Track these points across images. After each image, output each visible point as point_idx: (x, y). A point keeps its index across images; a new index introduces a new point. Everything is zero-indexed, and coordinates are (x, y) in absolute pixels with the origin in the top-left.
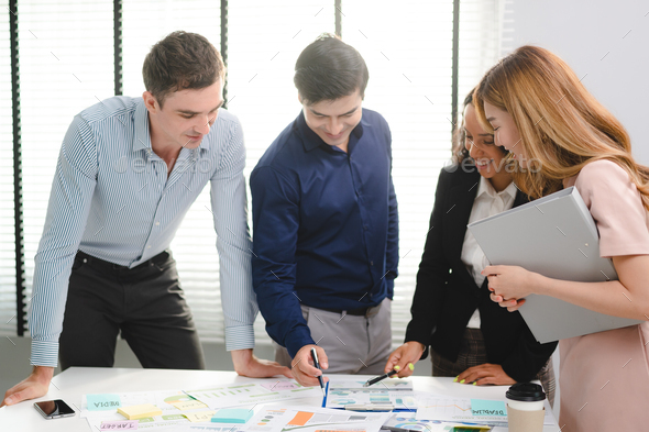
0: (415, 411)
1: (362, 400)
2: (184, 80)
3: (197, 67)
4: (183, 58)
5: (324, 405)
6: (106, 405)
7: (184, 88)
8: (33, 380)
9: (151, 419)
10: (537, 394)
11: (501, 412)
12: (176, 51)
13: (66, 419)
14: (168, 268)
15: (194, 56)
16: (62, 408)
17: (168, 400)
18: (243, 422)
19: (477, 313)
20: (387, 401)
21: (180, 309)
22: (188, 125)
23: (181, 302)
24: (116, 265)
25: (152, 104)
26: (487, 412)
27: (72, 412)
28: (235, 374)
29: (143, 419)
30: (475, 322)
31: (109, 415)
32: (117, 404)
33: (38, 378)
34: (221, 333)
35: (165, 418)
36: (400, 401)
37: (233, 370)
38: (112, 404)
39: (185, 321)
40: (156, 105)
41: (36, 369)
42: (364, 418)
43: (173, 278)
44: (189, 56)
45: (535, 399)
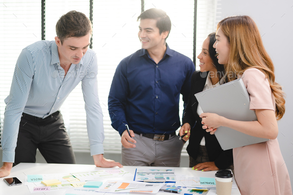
0: (175, 182)
1: (152, 178)
2: (72, 33)
3: (79, 27)
4: (73, 23)
5: (134, 180)
6: (36, 179)
7: (72, 36)
8: (3, 168)
9: (56, 186)
10: (229, 175)
11: (213, 183)
12: (70, 19)
13: (18, 186)
14: (59, 118)
15: (78, 22)
16: (16, 181)
17: (64, 178)
18: (98, 187)
19: (204, 139)
20: (162, 178)
21: (64, 136)
22: (73, 53)
24: (37, 117)
25: (58, 42)
26: (207, 183)
27: (21, 183)
28: (95, 166)
29: (53, 186)
30: (203, 143)
31: (38, 184)
32: (41, 179)
33: (5, 168)
34: (88, 148)
35: (63, 185)
36: (168, 178)
37: (94, 164)
38: (39, 179)
39: (66, 142)
40: (60, 43)
41: (5, 164)
42: (152, 185)
43: (62, 122)
44: (76, 22)
45: (228, 177)
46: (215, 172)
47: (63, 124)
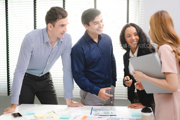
0: (116, 116)
1: (101, 113)
5: (91, 114)
6: (31, 114)
7: (61, 19)
8: (11, 107)
9: (43, 118)
10: (149, 111)
11: (140, 116)
13: (20, 118)
14: (49, 77)
16: (19, 115)
17: (48, 113)
18: (68, 119)
20: (108, 113)
21: (52, 88)
23: (53, 86)
24: (35, 76)
26: (136, 116)
27: (22, 116)
28: (67, 106)
29: (41, 118)
31: (32, 117)
32: (34, 114)
33: (13, 107)
35: (47, 118)
36: (112, 113)
38: (33, 114)
39: (54, 92)
41: (12, 105)
42: (102, 118)
43: (51, 80)
45: (149, 112)
46: (141, 109)
47: (52, 80)
